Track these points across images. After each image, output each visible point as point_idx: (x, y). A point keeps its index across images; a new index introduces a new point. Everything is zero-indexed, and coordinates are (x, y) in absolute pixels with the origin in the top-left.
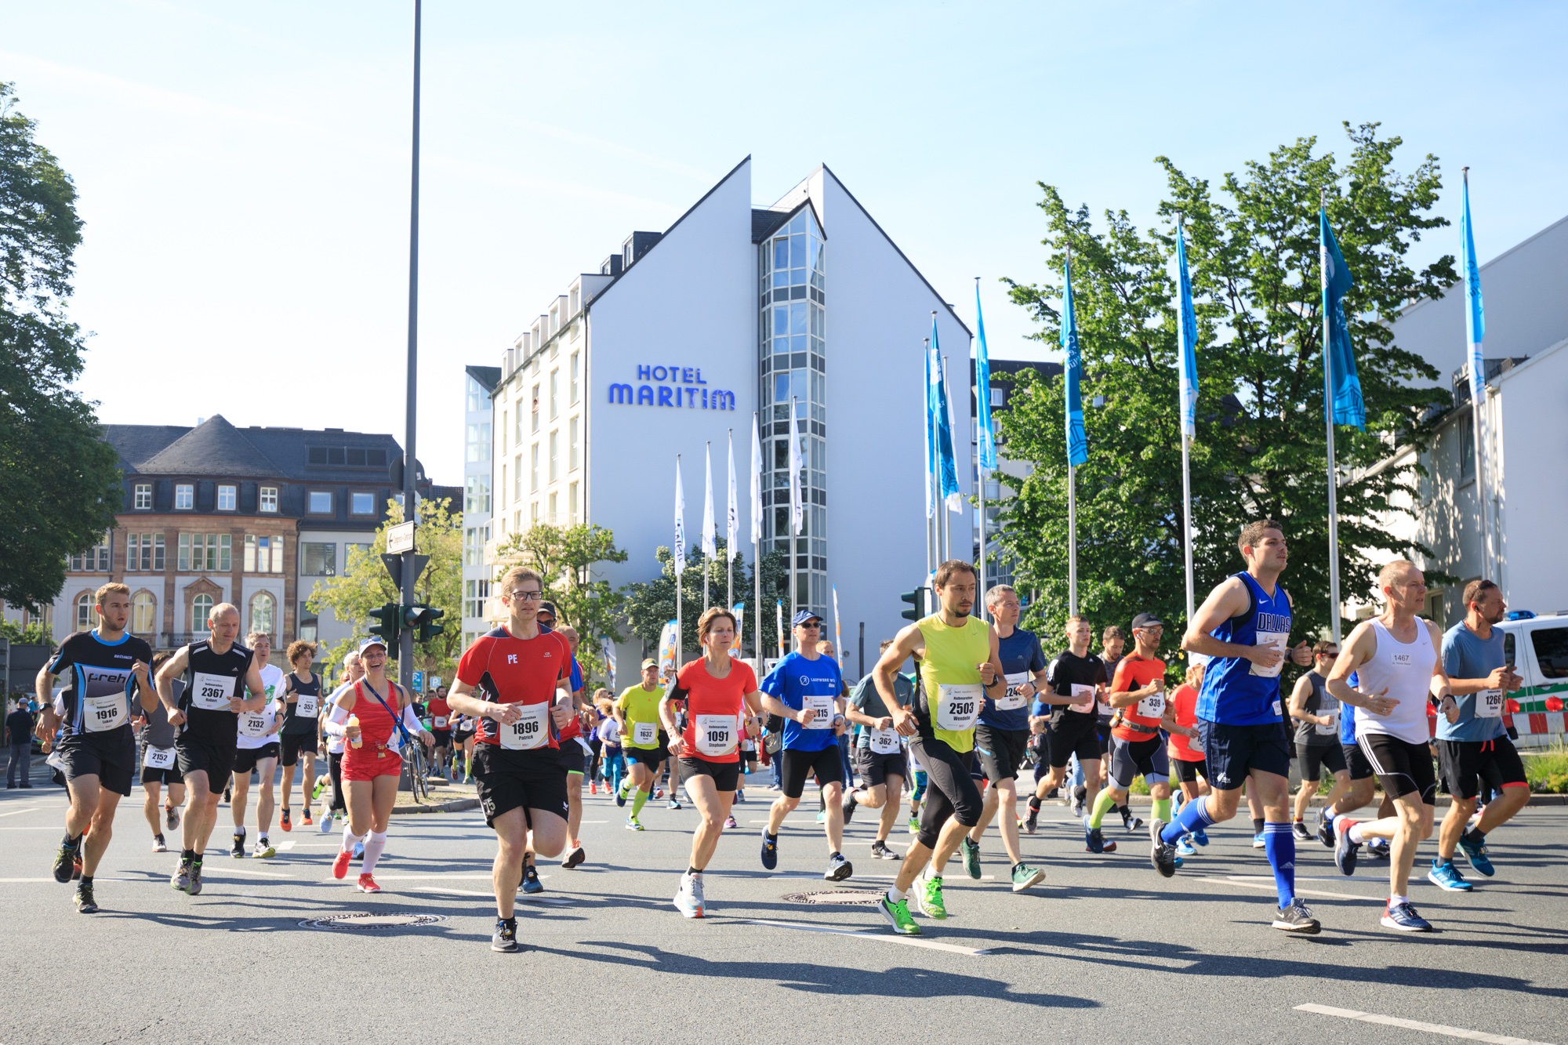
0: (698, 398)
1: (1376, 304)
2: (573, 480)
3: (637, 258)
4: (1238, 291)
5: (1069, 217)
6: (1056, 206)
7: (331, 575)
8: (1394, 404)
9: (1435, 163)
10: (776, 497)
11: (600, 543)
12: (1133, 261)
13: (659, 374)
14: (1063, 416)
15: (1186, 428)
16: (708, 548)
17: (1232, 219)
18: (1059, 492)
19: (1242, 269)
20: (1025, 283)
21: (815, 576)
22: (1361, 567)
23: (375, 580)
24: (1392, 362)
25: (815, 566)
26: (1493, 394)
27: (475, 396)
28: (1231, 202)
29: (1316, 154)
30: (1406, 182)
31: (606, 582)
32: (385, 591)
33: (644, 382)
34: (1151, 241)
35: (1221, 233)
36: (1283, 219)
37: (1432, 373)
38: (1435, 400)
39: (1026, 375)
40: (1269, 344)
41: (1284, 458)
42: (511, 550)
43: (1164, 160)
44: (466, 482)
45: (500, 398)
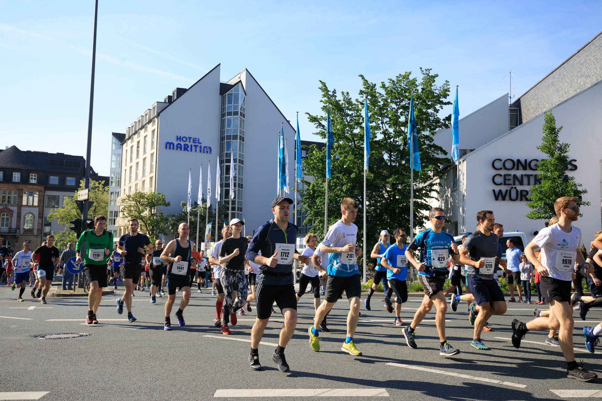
0: (198, 149)
1: (428, 129)
2: (151, 176)
3: (178, 97)
4: (384, 122)
5: (329, 93)
6: (325, 89)
7: (57, 207)
8: (433, 163)
9: (448, 83)
10: (225, 185)
11: (160, 199)
12: (350, 110)
13: (184, 139)
14: (326, 162)
15: (366, 167)
16: (200, 202)
17: (383, 98)
18: (323, 187)
19: (386, 115)
20: (314, 114)
21: (238, 214)
22: (420, 216)
23: (74, 210)
24: (433, 149)
25: (238, 210)
26: (463, 161)
27: (115, 144)
28: (383, 92)
29: (411, 78)
30: (439, 89)
31: (162, 213)
32: (78, 214)
33: (179, 142)
34: (356, 103)
35: (380, 102)
36: (400, 99)
37: (446, 153)
38: (446, 162)
39: (313, 147)
40: (394, 140)
41: (397, 179)
42: (127, 200)
43: (362, 76)
44: (111, 175)
45: (125, 145)
